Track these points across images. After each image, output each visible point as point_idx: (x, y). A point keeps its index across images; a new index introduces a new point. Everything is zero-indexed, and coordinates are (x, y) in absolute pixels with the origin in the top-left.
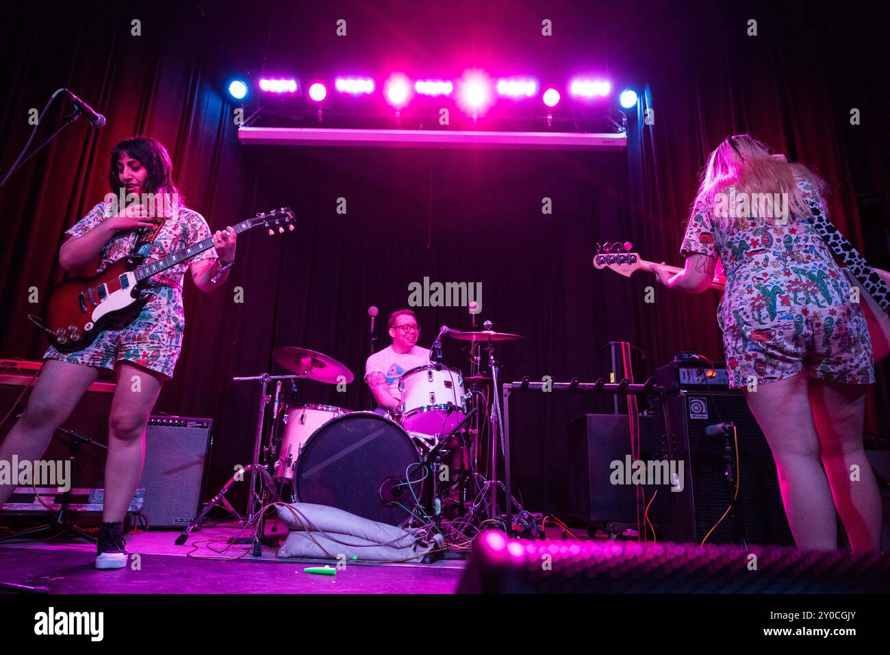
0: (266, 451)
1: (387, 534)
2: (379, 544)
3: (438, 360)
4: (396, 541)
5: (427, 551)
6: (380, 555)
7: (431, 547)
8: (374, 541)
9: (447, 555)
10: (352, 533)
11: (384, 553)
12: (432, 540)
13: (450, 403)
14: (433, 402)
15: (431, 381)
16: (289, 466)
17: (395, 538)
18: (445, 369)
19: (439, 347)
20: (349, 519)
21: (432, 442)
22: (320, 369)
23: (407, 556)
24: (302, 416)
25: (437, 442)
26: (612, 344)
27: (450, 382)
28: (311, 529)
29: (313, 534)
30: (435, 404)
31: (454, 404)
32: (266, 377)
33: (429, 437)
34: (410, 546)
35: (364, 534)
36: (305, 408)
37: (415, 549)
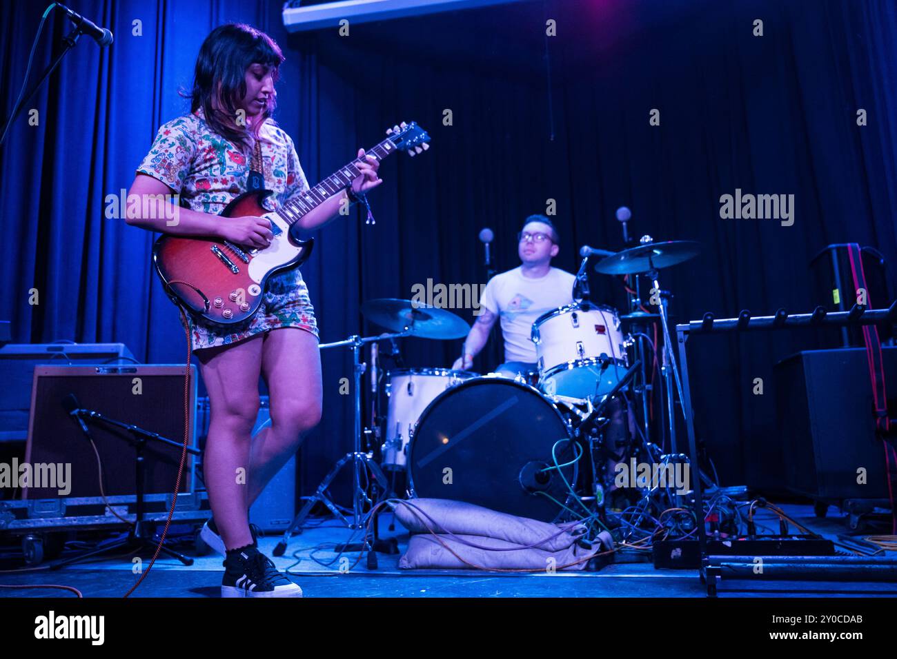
0: (368, 434)
1: (536, 533)
2: (526, 546)
3: (585, 298)
4: (547, 541)
5: (591, 554)
6: (528, 561)
7: (596, 548)
8: (519, 543)
9: (618, 558)
10: (489, 533)
11: (533, 558)
12: (596, 540)
13: (603, 355)
14: (582, 355)
15: (578, 326)
16: (400, 449)
17: (547, 537)
18: (594, 308)
19: (585, 280)
20: (484, 516)
21: (584, 408)
22: (425, 323)
23: (564, 562)
24: (409, 386)
25: (591, 408)
26: (833, 248)
27: (603, 327)
28: (438, 531)
29: (441, 537)
30: (585, 357)
31: (610, 355)
32: (356, 340)
33: (579, 401)
34: (568, 548)
35: (506, 535)
36: (411, 374)
37: (574, 553)
